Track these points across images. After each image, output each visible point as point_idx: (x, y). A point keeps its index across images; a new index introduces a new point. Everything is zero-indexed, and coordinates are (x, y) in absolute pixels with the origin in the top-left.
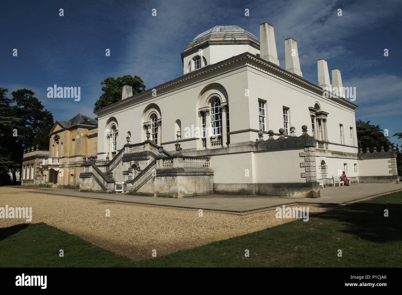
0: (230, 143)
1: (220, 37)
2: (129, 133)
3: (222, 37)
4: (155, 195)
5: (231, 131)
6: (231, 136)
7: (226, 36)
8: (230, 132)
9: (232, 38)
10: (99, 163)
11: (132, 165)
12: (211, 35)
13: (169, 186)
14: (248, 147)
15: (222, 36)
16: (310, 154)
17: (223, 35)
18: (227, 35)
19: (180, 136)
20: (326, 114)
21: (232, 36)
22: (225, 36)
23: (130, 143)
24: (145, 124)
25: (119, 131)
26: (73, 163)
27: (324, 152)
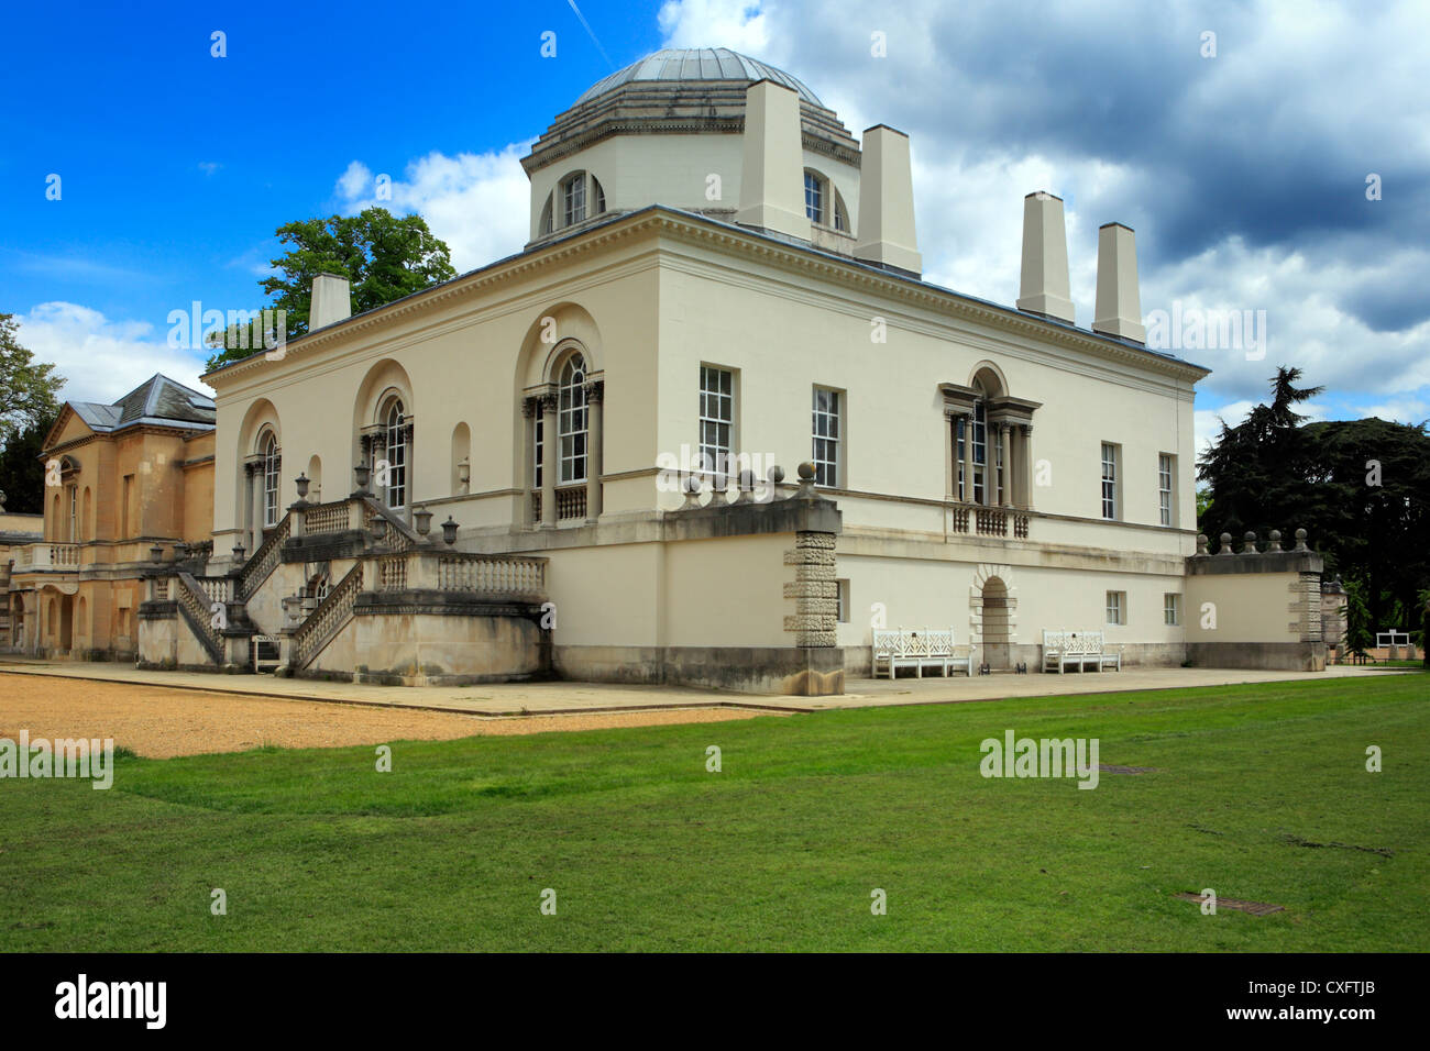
0: (601, 512)
1: (657, 102)
2: (315, 461)
3: (667, 102)
4: (357, 676)
5: (606, 472)
6: (607, 487)
7: (681, 98)
8: (604, 474)
9: (702, 106)
10: (217, 566)
11: (309, 578)
12: (625, 92)
13: (397, 648)
14: (647, 526)
15: (667, 98)
16: (808, 556)
17: (669, 94)
18: (685, 94)
19: (467, 481)
20: (1027, 409)
21: (704, 101)
22: (677, 98)
23: (306, 498)
24: (367, 433)
25: (283, 454)
26: (128, 566)
27: (1004, 547)
